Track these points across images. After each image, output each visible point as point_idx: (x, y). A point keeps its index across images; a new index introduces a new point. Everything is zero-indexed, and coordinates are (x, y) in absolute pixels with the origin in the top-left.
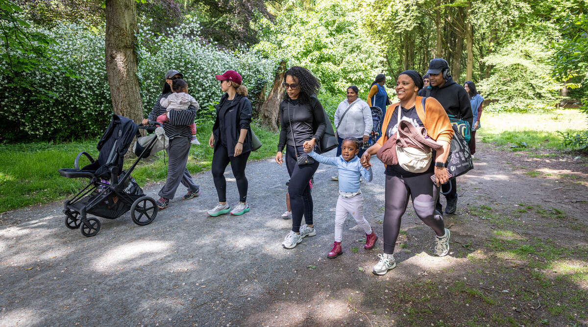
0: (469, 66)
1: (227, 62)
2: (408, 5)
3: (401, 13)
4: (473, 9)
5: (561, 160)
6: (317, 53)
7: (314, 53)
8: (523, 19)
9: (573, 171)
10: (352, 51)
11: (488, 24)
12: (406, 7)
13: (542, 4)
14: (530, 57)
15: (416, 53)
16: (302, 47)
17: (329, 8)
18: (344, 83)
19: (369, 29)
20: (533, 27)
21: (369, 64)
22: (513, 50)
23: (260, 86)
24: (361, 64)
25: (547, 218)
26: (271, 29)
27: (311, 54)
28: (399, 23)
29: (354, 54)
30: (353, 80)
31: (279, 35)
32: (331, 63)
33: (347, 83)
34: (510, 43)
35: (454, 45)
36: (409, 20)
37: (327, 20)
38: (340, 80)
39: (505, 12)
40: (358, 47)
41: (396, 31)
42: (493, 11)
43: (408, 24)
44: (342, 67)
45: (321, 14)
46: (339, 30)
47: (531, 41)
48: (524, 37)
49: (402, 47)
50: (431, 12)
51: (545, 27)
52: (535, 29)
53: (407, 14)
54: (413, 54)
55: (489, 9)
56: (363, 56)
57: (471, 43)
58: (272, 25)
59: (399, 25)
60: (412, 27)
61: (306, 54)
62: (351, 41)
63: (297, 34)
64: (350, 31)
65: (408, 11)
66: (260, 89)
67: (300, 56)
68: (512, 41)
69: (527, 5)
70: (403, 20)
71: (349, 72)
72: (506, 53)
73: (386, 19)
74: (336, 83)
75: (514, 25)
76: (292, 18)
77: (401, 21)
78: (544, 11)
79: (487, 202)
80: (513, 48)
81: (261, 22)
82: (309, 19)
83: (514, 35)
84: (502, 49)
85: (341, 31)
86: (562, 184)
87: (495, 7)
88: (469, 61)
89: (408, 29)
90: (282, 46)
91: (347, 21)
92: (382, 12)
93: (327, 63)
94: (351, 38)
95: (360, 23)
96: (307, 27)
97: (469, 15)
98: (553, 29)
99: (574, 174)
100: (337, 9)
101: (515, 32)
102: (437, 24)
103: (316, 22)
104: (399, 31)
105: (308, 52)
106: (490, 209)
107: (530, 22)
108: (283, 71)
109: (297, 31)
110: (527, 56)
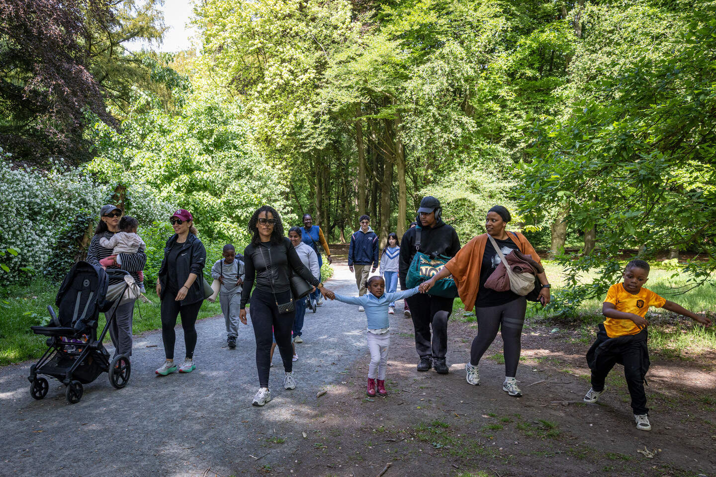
0: (402, 203)
1: (29, 186)
2: (317, 114)
3: (308, 123)
4: (404, 123)
5: (533, 334)
6: (185, 178)
7: (181, 177)
8: (468, 139)
9: (552, 351)
10: (239, 176)
11: (424, 145)
12: (314, 116)
13: (489, 120)
14: (478, 190)
15: (332, 183)
16: (163, 168)
17: (203, 111)
18: (228, 223)
19: (264, 145)
20: (479, 150)
21: (264, 196)
22: (456, 179)
23: (81, 226)
24: (253, 196)
25: (534, 439)
26: (113, 139)
27: (177, 179)
28: (307, 138)
29: (243, 181)
30: (242, 218)
31: (126, 149)
32: (207, 193)
33: (233, 223)
34: (452, 171)
35: (381, 174)
36: (319, 135)
37: (201, 128)
38: (223, 219)
39: (445, 129)
40: (248, 171)
41: (303, 150)
42: (430, 126)
43: (318, 140)
44: (224, 199)
45: (191, 119)
46: (221, 143)
47: (478, 168)
48: (470, 163)
49: (313, 174)
50: (350, 127)
51: (494, 151)
52: (482, 154)
53: (317, 126)
54: (328, 185)
55: (424, 123)
56: (255, 184)
57: (402, 171)
58: (114, 133)
59: (307, 141)
60: (324, 145)
61: (169, 179)
62: (238, 161)
63: (154, 148)
64: (235, 148)
65: (317, 122)
66: (82, 231)
67: (159, 182)
68: (455, 169)
69: (472, 121)
70: (312, 134)
71: (237, 207)
72: (448, 184)
73: (287, 132)
74: (216, 223)
75: (457, 146)
76: (147, 124)
77: (309, 136)
78: (491, 130)
79: (442, 413)
80: (458, 178)
81: (96, 127)
82: (174, 127)
83: (457, 160)
84: (443, 178)
85: (222, 145)
86: (542, 375)
87: (432, 122)
88: (401, 195)
89: (319, 147)
90: (132, 166)
91: (231, 132)
92: (282, 122)
93: (201, 193)
94: (237, 156)
95: (250, 136)
96: (168, 138)
97: (399, 131)
98: (503, 154)
99: (555, 356)
100: (216, 113)
101: (458, 156)
102: (359, 143)
103: (183, 131)
104: (307, 150)
105: (172, 175)
106: (447, 427)
107: (475, 144)
108: (120, 202)
109: (154, 144)
110: (475, 189)
